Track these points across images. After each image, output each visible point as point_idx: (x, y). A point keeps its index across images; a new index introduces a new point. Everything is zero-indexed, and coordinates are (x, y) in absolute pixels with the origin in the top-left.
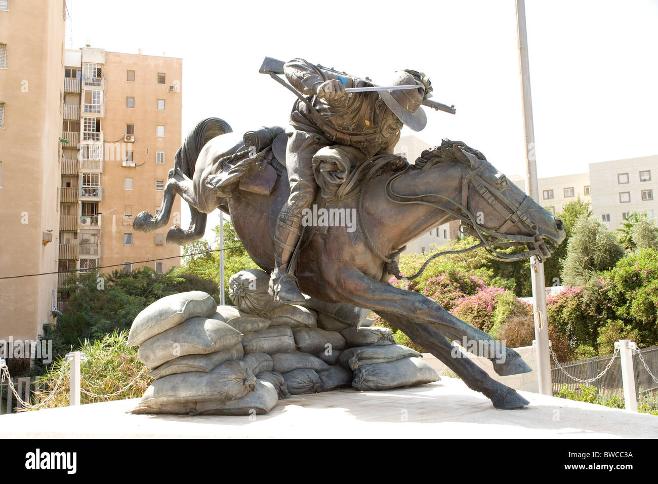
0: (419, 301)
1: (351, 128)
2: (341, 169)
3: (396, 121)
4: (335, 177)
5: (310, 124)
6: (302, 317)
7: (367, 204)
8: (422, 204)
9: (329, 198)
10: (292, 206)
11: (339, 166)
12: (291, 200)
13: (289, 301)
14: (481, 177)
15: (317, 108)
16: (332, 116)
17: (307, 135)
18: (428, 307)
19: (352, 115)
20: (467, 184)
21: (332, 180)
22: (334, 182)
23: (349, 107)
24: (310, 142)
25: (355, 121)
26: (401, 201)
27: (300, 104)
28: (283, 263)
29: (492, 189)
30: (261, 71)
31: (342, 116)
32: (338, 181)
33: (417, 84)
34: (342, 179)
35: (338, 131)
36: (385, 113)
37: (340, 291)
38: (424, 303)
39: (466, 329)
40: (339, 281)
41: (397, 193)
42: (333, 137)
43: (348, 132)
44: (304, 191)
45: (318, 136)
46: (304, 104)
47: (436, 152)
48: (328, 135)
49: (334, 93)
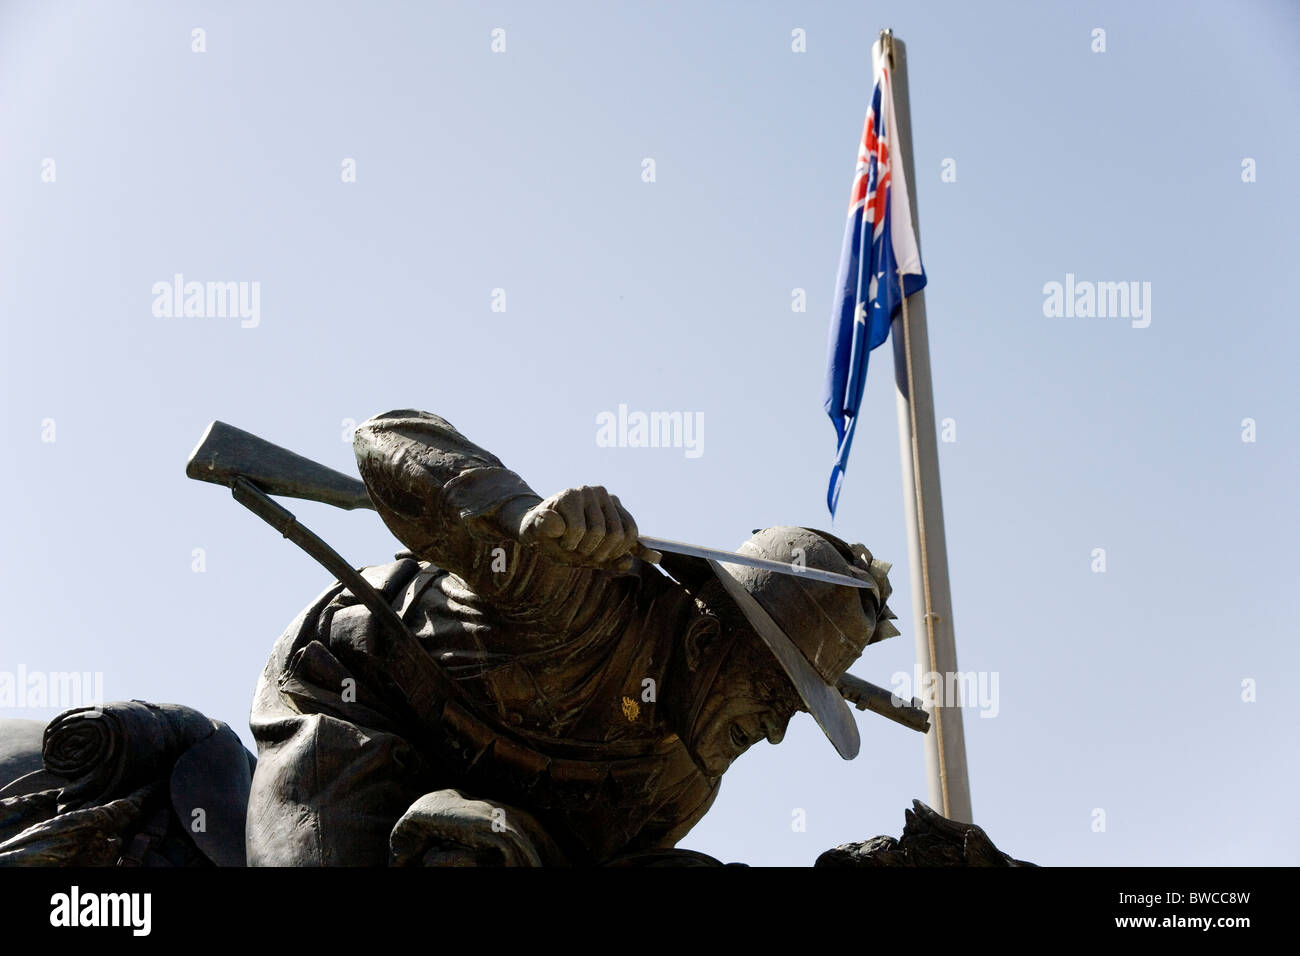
1: (558, 724)
3: (760, 708)
15: (428, 629)
16: (492, 663)
17: (365, 739)
19: (579, 670)
23: (576, 633)
24: (377, 763)
25: (583, 695)
27: (339, 615)
30: (197, 470)
33: (854, 575)
35: (500, 731)
36: (722, 670)
42: (471, 756)
43: (544, 737)
45: (406, 747)
46: (361, 611)
47: (886, 859)
48: (456, 745)
49: (601, 533)
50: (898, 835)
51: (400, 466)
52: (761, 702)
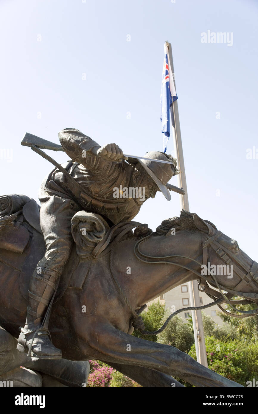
0: (173, 353)
1: (106, 196)
2: (98, 229)
3: (150, 191)
4: (94, 236)
5: (64, 192)
6: (31, 379)
7: (117, 263)
8: (167, 264)
9: (85, 255)
10: (50, 261)
11: (97, 226)
12: (49, 256)
13: (46, 355)
14: (218, 242)
15: (76, 177)
16: (91, 184)
17: (64, 201)
18: (184, 359)
19: (110, 184)
20: (206, 248)
21: (90, 239)
22: (92, 240)
23: (109, 176)
24: (67, 206)
26: (148, 261)
27: (56, 175)
28: (37, 316)
29: (229, 253)
30: (23, 143)
31: (100, 185)
32: (96, 240)
33: (169, 161)
34: (99, 237)
35: (93, 198)
36: (141, 183)
37: (93, 345)
38: (179, 355)
39: (222, 381)
40: (92, 336)
41: (144, 254)
42: (87, 203)
43: (103, 199)
44: (61, 248)
45: (73, 202)
46: (61, 174)
47: (177, 221)
48: (84, 201)
49: (115, 153)
50: (179, 216)
51: (69, 141)
52: (150, 189)
